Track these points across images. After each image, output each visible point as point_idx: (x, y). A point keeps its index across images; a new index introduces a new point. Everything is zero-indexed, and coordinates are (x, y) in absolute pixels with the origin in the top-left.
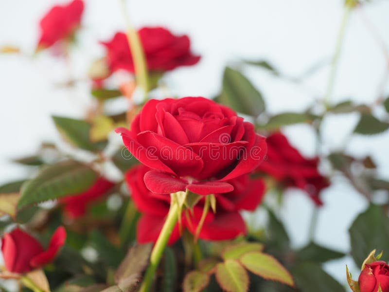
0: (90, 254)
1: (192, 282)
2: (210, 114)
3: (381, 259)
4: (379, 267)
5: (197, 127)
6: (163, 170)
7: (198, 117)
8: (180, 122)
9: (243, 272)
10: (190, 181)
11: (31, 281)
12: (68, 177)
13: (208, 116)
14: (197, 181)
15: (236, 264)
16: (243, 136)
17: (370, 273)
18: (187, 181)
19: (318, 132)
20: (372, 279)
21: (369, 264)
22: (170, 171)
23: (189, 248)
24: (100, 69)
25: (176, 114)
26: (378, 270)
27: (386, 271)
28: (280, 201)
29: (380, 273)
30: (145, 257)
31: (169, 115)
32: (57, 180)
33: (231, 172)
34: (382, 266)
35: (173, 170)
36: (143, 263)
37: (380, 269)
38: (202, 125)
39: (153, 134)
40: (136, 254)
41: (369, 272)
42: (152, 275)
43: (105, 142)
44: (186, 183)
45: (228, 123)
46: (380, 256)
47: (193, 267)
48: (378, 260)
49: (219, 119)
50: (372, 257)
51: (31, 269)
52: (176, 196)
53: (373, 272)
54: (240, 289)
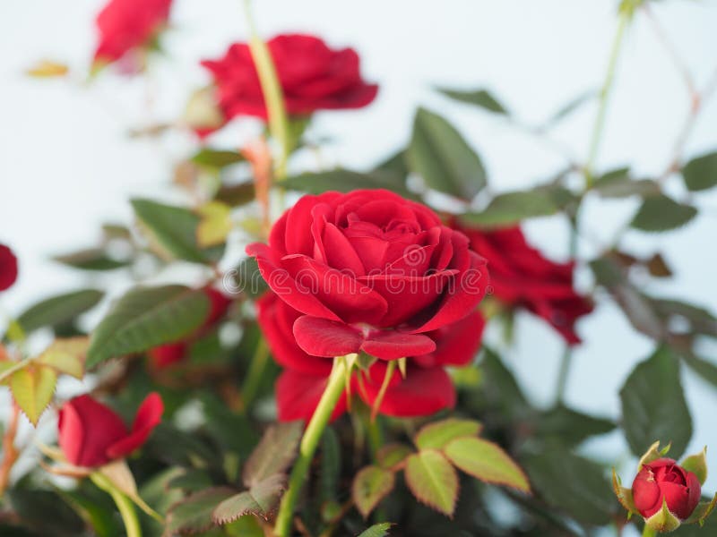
0: (191, 416)
1: (367, 485)
2: (399, 223)
3: (668, 455)
4: (664, 470)
6: (324, 317)
7: (378, 231)
8: (352, 240)
9: (450, 470)
10: (366, 330)
11: (106, 478)
12: (163, 310)
13: (393, 227)
14: (376, 330)
15: (438, 457)
16: (451, 262)
17: (651, 479)
18: (361, 332)
19: (574, 222)
20: (653, 488)
21: (648, 464)
22: (335, 317)
23: (359, 425)
24: (205, 110)
25: (343, 224)
26: (662, 474)
27: (676, 476)
28: (509, 335)
29: (666, 479)
30: (292, 445)
31: (332, 228)
32: (146, 318)
33: (432, 319)
34: (668, 467)
35: (340, 317)
36: (288, 453)
37: (666, 472)
38: (386, 245)
39: (307, 260)
40: (276, 438)
41: (648, 477)
42: (302, 472)
43: (220, 247)
44: (358, 334)
45: (428, 240)
46: (667, 449)
47: (367, 460)
48: (663, 456)
49: (412, 234)
50: (653, 452)
51: (106, 460)
53: (655, 477)
54: (444, 498)
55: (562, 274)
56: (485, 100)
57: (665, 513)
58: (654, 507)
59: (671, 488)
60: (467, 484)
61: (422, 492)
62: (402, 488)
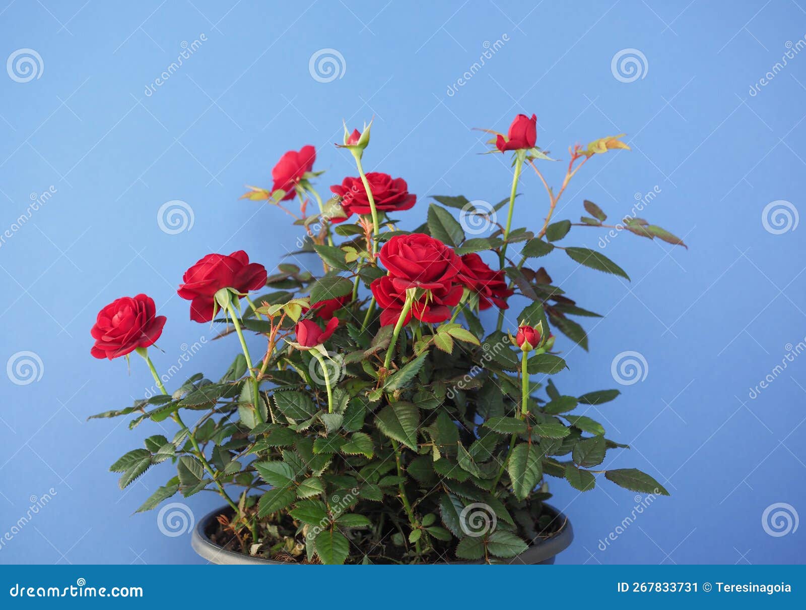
1: (419, 347)
5: (423, 252)
6: (404, 277)
7: (421, 246)
8: (413, 249)
9: (450, 338)
10: (419, 282)
13: (427, 246)
14: (422, 282)
15: (445, 334)
16: (448, 257)
18: (417, 283)
20: (522, 335)
22: (408, 277)
25: (409, 245)
27: (530, 330)
29: (527, 331)
31: (405, 245)
33: (443, 277)
34: (527, 327)
38: (425, 250)
39: (397, 256)
41: (520, 332)
45: (439, 249)
50: (523, 324)
51: (316, 343)
52: (408, 291)
53: (523, 331)
54: (448, 348)
55: (499, 276)
56: (460, 202)
57: (526, 343)
58: (523, 342)
59: (529, 334)
60: (456, 342)
61: (440, 346)
62: (432, 347)
